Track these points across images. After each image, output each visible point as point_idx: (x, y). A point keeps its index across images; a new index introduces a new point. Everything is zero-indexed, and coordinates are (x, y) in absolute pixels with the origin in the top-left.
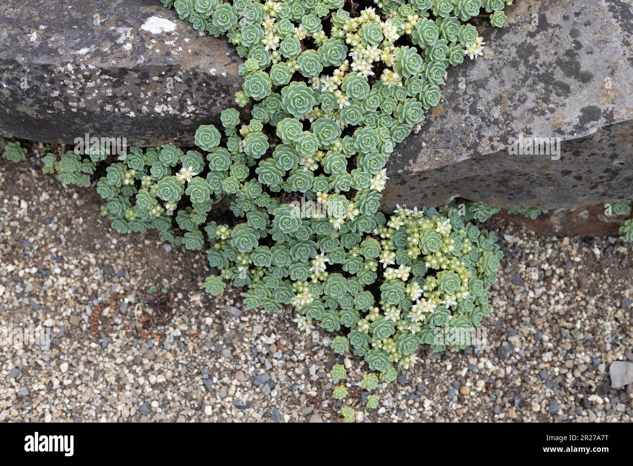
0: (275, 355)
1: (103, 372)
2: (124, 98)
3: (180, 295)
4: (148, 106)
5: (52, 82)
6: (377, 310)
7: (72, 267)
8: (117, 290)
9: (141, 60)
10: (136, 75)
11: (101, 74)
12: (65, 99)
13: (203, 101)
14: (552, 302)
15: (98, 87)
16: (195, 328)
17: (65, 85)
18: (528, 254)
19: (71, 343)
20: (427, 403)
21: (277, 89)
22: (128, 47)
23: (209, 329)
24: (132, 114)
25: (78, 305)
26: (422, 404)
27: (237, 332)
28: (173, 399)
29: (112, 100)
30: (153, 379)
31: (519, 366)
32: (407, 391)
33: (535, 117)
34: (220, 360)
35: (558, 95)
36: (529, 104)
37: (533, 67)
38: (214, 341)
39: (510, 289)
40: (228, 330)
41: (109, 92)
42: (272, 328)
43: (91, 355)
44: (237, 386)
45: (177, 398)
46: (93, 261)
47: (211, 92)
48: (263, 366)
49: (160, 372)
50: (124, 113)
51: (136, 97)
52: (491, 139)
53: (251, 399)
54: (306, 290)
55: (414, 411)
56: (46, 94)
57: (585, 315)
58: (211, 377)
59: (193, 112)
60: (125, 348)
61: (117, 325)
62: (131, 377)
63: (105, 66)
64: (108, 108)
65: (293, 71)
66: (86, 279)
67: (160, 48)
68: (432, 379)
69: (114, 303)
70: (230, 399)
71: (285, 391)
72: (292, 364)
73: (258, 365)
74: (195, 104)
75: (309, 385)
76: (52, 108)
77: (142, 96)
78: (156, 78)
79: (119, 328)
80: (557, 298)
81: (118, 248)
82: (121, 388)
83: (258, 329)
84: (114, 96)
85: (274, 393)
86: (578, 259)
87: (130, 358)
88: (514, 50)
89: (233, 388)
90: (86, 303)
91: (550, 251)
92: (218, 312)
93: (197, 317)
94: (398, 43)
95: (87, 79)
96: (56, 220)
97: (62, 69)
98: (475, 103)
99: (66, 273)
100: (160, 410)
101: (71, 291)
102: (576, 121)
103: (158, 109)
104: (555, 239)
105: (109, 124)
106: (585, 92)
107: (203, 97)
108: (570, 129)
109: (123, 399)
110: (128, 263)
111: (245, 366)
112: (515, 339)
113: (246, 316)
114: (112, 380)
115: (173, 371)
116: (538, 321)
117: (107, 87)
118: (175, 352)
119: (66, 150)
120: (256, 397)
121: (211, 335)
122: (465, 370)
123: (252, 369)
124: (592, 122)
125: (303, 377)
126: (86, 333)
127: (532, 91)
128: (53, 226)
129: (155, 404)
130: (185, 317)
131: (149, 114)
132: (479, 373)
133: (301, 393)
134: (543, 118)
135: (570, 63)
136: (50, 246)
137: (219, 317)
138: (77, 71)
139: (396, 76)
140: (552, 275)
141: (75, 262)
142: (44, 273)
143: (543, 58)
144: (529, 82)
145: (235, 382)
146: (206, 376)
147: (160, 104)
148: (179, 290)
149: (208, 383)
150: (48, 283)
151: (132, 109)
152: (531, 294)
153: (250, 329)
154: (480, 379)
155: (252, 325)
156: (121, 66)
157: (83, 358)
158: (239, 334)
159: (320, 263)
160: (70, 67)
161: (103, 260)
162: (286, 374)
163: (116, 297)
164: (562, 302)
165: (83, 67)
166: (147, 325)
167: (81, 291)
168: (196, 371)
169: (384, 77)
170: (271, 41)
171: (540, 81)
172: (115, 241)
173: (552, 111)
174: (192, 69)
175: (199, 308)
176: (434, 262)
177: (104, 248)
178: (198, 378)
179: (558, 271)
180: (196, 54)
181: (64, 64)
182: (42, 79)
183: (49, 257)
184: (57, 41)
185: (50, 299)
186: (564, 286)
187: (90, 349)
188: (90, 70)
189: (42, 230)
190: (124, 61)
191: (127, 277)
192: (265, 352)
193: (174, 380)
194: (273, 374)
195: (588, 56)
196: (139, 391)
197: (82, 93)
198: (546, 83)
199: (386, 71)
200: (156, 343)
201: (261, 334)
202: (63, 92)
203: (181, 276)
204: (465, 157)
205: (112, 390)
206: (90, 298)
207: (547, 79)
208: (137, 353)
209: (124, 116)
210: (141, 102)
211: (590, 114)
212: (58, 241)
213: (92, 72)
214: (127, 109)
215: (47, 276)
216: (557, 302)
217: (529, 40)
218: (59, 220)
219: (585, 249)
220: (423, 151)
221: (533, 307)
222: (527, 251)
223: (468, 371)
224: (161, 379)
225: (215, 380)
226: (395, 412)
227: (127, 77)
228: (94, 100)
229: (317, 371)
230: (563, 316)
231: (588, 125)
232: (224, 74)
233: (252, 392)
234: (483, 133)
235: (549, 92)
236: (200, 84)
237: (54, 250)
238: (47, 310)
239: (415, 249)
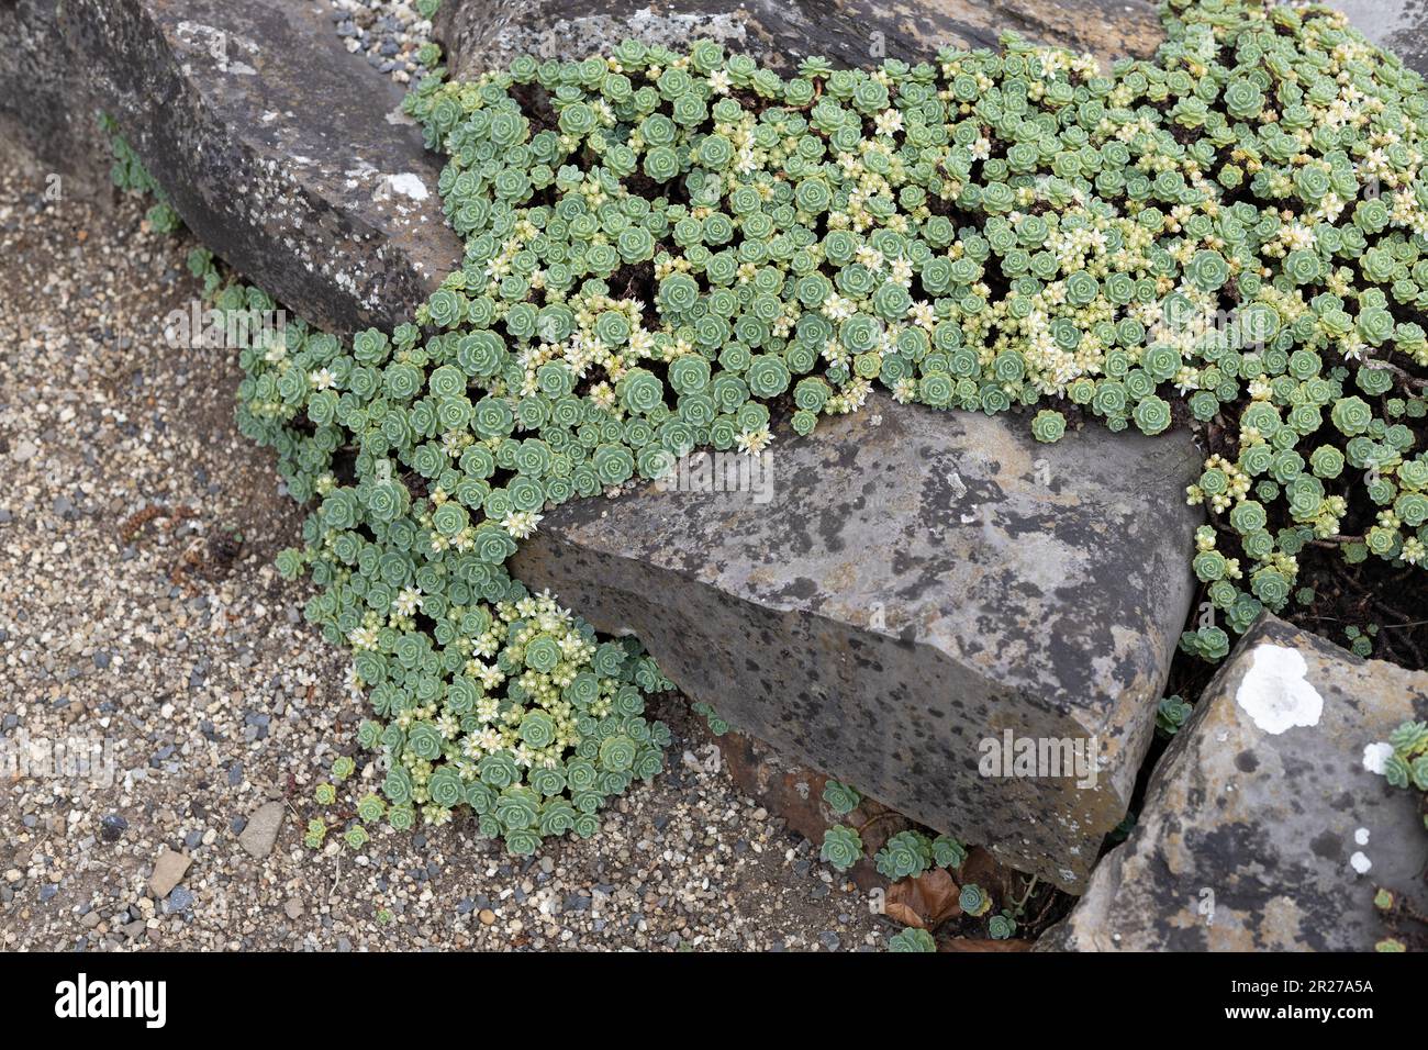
0: (296, 702)
1: (97, 584)
2: (312, 242)
3: (254, 558)
4: (331, 267)
5: (246, 172)
6: (433, 708)
7: (166, 444)
8: (193, 506)
9: (353, 206)
10: (336, 220)
11: (299, 194)
12: (250, 204)
13: (392, 298)
14: (689, 885)
15: (290, 209)
16: (238, 608)
17: (256, 185)
18: (700, 798)
19: (92, 528)
20: (427, 895)
21: (467, 327)
22: (352, 184)
23: (252, 619)
24: (310, 267)
25: (135, 491)
26: (418, 892)
27: (279, 645)
28: (142, 671)
29: (298, 234)
30: (142, 631)
31: (583, 940)
32: (415, 862)
33: (744, 556)
34: (232, 664)
35: (792, 549)
36: (753, 540)
37: (794, 500)
38: (246, 638)
39: (643, 827)
40: (271, 635)
41: (298, 223)
42: (320, 666)
43: (101, 559)
44: (223, 707)
45: (147, 672)
46: (195, 453)
47: (405, 291)
48: (272, 704)
49: (157, 630)
50: (302, 261)
51: (325, 248)
52: (676, 552)
53: (225, 734)
54: (376, 628)
55: (402, 893)
56: (233, 183)
57: (718, 935)
58: (204, 675)
59: (375, 306)
60: (145, 576)
61: (158, 544)
62: (120, 611)
63: (308, 187)
64: (289, 242)
65: (498, 316)
66: (171, 470)
67: (386, 209)
68: (459, 872)
69: (176, 518)
70: (202, 715)
71: (271, 753)
72: (306, 726)
73: (267, 699)
74: (382, 297)
75: (304, 767)
76: (232, 206)
77: (333, 251)
78: (357, 238)
79: (157, 549)
80: (697, 884)
81: (232, 457)
82: (99, 618)
83: (305, 658)
84: (301, 232)
85: (256, 746)
86: (758, 848)
87: (138, 590)
88: (795, 470)
89: (217, 705)
90: (147, 496)
91: (731, 813)
92: (279, 608)
93: (252, 598)
94: (643, 363)
95: (283, 190)
96: (190, 375)
97: (262, 163)
98: (702, 504)
99: (154, 447)
100: (117, 671)
101: (143, 471)
102: (780, 586)
103: (340, 278)
104: (751, 802)
105: (282, 264)
106: (821, 562)
107: (394, 293)
108: (766, 590)
109: (89, 628)
110: (230, 483)
111: (252, 690)
112: (600, 897)
113: (303, 631)
114: (97, 600)
115: (171, 640)
116: (650, 897)
117: (299, 215)
118: (194, 621)
119: (239, 282)
120: (234, 737)
121: (248, 629)
122: (509, 892)
123: (257, 699)
124: (794, 598)
125: (306, 751)
126: (119, 529)
127: (770, 528)
128: (181, 380)
129: (117, 660)
130: (238, 588)
131: (328, 278)
132: (524, 910)
133: (288, 770)
134: (751, 562)
135: (836, 520)
136: (161, 402)
137: (274, 615)
138: (277, 174)
139: (610, 397)
140: (711, 848)
141: (174, 440)
142: (133, 429)
143: (815, 498)
144: (778, 516)
145: (225, 700)
146: (200, 670)
147: (346, 272)
148: (258, 553)
149: (196, 681)
150: (127, 444)
151: (314, 261)
152: (668, 855)
153: (295, 652)
154: (521, 919)
155: (301, 650)
156: (324, 196)
157: (89, 554)
158: (280, 648)
159: (408, 601)
160: (272, 165)
161: (207, 461)
162: (290, 735)
163: (186, 514)
164: (699, 894)
165: (284, 173)
166: (191, 567)
167: (155, 479)
168: (195, 657)
169: (595, 390)
170: (498, 267)
171: (790, 521)
172: (234, 445)
173: (768, 561)
174: (398, 250)
175: (260, 588)
176: (532, 684)
177: (218, 447)
178: (188, 665)
179: (722, 847)
180: (419, 238)
181: (268, 159)
182: (238, 162)
183: (150, 414)
184: (288, 134)
185: (113, 464)
186: (718, 876)
187: (106, 550)
188: (289, 181)
189: (165, 376)
190: (332, 194)
191: (217, 498)
192: (289, 689)
193: (162, 650)
194: (275, 722)
195: (859, 522)
196: (115, 634)
197: (270, 205)
198: (794, 528)
199: (604, 384)
200: (183, 597)
201: (303, 667)
202: (251, 191)
203: (272, 536)
204: (632, 555)
205: (89, 612)
206: (156, 495)
207: (798, 523)
208: (151, 591)
209: (301, 263)
210: (327, 258)
211: (802, 588)
212: (175, 402)
213: (291, 185)
214: (308, 258)
215: (132, 435)
216: (694, 890)
217: (819, 469)
218: (195, 378)
219: (779, 844)
220: (598, 522)
221: (658, 874)
222: (702, 793)
223: (513, 896)
224: (149, 638)
225: (207, 682)
226: (379, 876)
227: (325, 215)
228: (278, 223)
229: (324, 754)
230: (688, 914)
231: (787, 599)
232: (426, 275)
233: (234, 726)
234: (676, 541)
235: (787, 538)
236: (398, 274)
237: (162, 410)
238: (99, 472)
239: (517, 649)
